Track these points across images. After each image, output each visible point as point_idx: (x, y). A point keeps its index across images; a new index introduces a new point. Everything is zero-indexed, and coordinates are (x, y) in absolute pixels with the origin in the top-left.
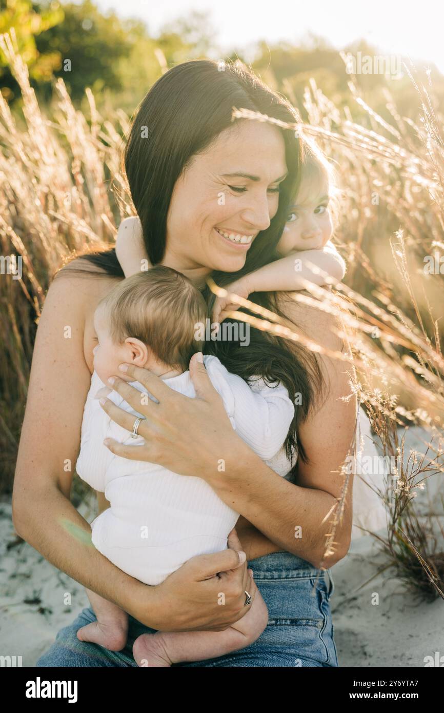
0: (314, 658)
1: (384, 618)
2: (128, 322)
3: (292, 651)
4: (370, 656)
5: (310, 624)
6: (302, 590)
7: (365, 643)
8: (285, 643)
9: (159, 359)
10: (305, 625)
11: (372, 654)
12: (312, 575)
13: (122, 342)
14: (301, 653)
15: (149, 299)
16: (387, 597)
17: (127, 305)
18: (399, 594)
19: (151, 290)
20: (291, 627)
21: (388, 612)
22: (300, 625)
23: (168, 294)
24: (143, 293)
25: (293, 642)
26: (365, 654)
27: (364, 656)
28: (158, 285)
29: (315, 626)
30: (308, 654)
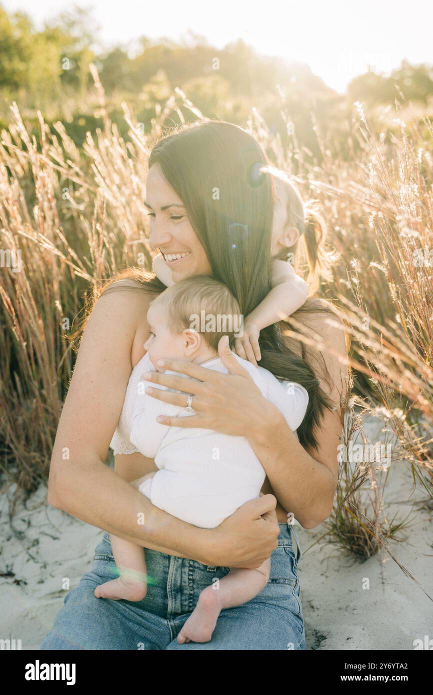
0: (290, 610)
1: (323, 578)
2: (185, 317)
3: (275, 603)
4: (318, 609)
5: (286, 582)
6: (278, 556)
7: (311, 598)
8: (267, 597)
9: (210, 346)
10: (283, 583)
11: (319, 607)
12: (285, 544)
13: (179, 333)
14: (281, 605)
15: (202, 298)
16: (324, 560)
17: (183, 302)
18: (334, 557)
19: (202, 290)
20: (272, 584)
21: (325, 572)
22: (279, 583)
23: (216, 293)
24: (197, 293)
25: (274, 596)
26: (313, 607)
27: (311, 609)
28: (206, 287)
29: (290, 585)
30: (286, 605)
